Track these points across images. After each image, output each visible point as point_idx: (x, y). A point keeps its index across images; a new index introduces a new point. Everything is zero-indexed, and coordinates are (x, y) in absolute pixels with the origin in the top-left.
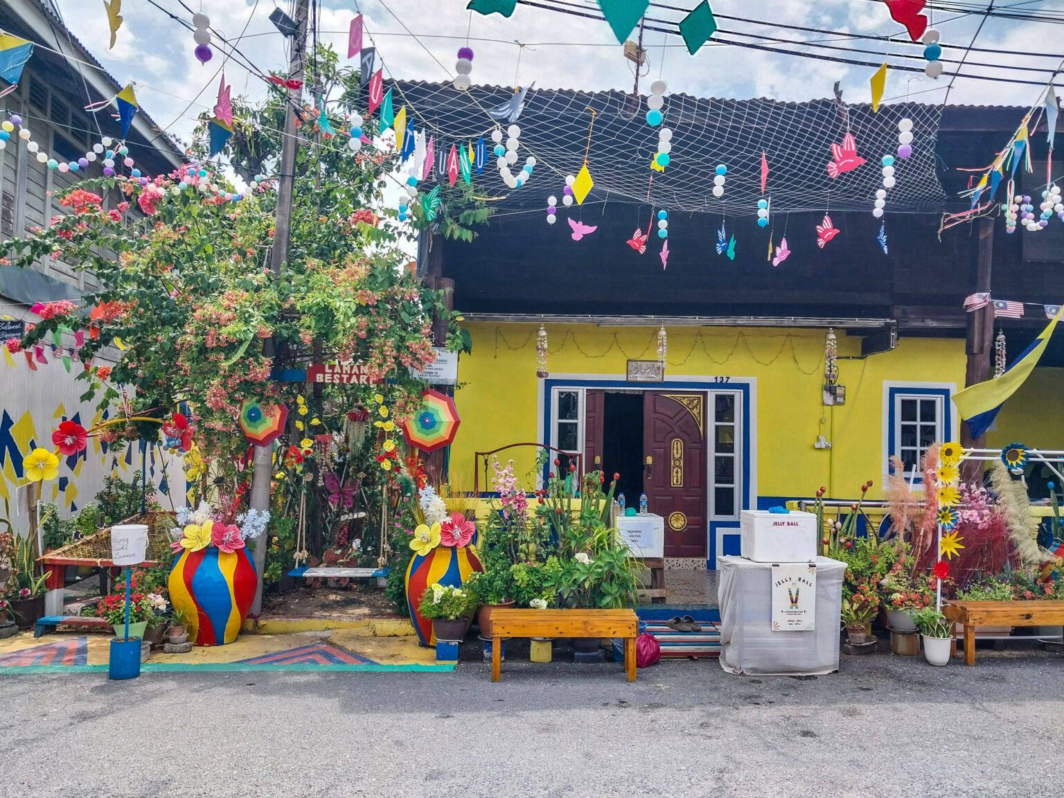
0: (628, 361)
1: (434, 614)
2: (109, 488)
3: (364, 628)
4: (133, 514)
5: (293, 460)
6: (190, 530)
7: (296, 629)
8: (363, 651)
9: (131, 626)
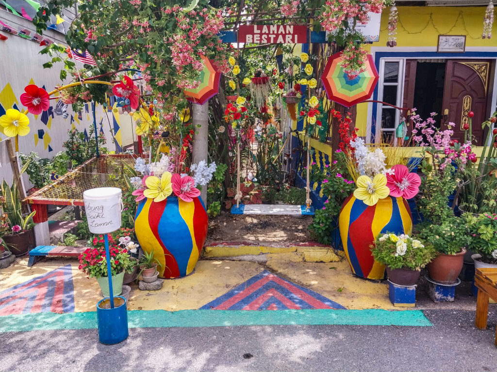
0: (439, 36)
1: (400, 265)
2: (72, 138)
3: (293, 254)
4: (91, 157)
5: (232, 116)
6: (150, 181)
7: (236, 254)
8: (309, 283)
9: (113, 278)
